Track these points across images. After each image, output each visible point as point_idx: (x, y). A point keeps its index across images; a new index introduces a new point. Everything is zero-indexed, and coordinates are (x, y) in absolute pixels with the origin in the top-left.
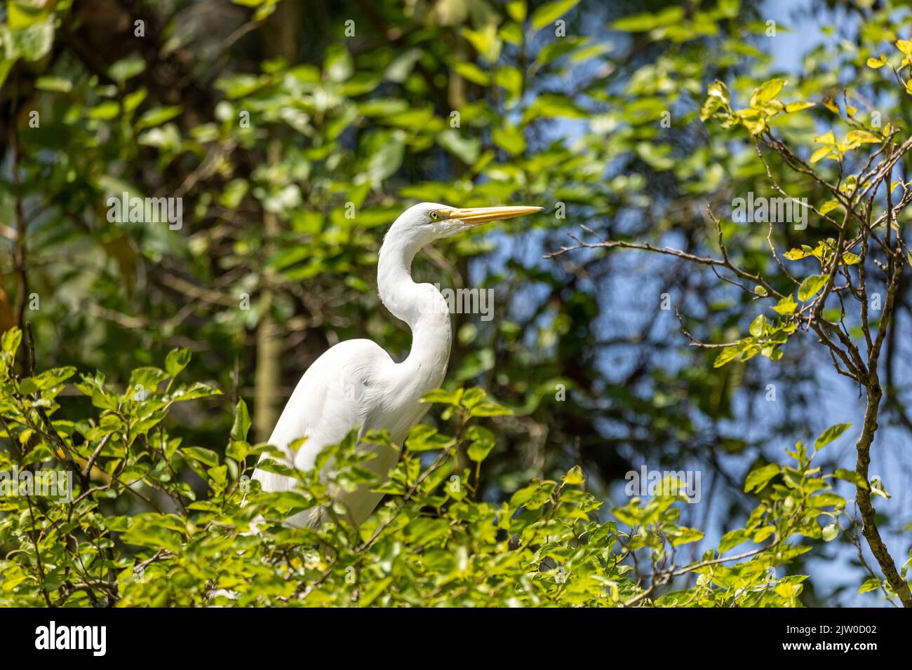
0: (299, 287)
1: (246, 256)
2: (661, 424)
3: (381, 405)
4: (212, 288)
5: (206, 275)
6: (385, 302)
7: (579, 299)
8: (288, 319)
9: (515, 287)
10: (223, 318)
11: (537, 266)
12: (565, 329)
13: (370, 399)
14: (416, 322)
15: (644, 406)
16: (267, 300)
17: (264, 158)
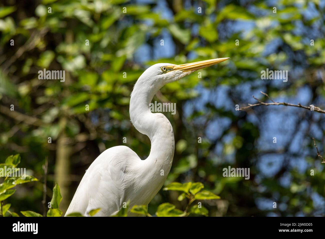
0: (83, 116)
1: (52, 97)
2: (296, 202)
3: (133, 184)
4: (31, 115)
5: (28, 108)
6: (134, 124)
7: (248, 127)
8: (76, 135)
9: (210, 119)
10: (37, 133)
11: (223, 108)
12: (239, 145)
13: (127, 181)
14: (153, 135)
15: (285, 191)
16: (63, 123)
17: (63, 39)
